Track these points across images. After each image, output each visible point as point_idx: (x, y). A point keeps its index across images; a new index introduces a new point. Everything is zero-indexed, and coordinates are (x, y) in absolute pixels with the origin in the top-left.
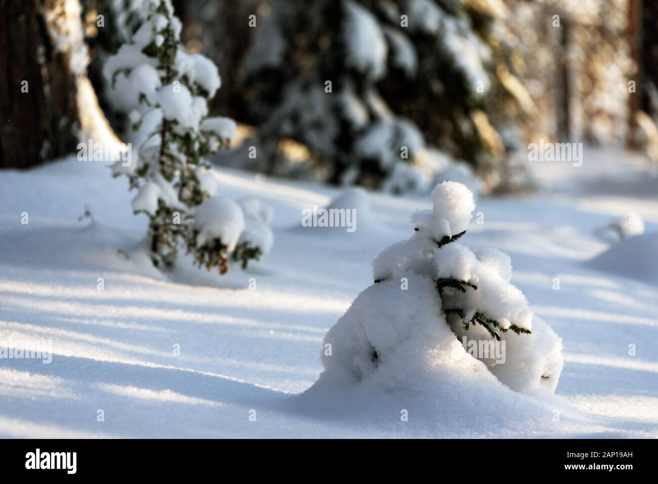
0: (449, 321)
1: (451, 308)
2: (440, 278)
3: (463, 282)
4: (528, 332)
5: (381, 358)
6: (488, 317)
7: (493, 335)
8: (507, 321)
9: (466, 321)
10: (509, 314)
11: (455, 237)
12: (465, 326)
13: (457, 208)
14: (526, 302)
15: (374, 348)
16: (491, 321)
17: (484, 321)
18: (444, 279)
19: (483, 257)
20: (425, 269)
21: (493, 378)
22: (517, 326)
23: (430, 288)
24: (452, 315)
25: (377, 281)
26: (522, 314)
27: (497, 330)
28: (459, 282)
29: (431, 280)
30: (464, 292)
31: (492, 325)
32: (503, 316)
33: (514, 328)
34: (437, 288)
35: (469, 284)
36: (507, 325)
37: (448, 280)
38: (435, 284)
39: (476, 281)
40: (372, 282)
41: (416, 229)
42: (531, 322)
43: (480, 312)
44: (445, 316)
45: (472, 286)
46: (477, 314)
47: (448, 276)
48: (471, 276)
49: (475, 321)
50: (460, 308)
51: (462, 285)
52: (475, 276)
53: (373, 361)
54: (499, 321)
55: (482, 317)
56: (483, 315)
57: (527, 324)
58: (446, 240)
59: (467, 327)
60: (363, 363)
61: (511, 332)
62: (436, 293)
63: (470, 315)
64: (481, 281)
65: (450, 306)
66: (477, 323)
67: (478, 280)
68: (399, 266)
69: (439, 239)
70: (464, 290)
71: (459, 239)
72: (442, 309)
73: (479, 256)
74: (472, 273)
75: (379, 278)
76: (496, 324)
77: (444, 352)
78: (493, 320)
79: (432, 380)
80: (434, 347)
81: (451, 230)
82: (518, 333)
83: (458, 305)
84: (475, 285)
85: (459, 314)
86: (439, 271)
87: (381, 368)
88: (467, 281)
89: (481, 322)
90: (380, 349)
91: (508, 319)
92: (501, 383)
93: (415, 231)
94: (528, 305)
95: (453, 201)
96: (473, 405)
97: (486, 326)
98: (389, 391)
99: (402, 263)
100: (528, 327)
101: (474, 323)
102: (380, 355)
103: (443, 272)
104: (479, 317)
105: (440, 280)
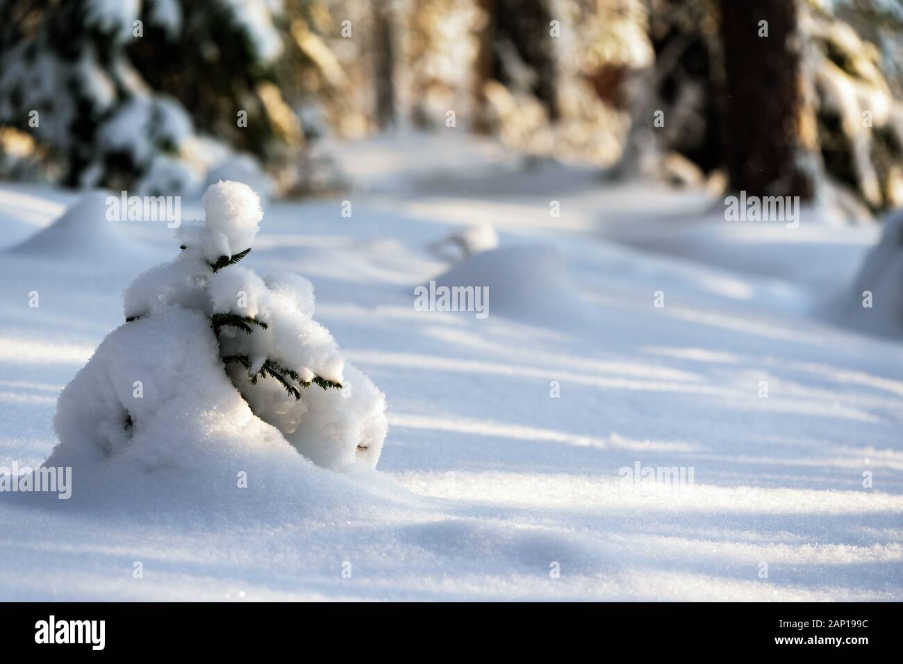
0: (229, 373)
1: (233, 354)
2: (215, 313)
3: (248, 319)
4: (338, 385)
5: (137, 424)
6: (283, 366)
7: (290, 391)
8: (309, 371)
9: (253, 372)
10: (312, 361)
11: (236, 257)
12: (251, 378)
13: (238, 218)
14: (335, 344)
15: (127, 411)
16: (287, 371)
17: (277, 371)
18: (222, 315)
19: (275, 284)
20: (197, 302)
21: (289, 450)
22: (322, 377)
23: (201, 326)
24: (233, 364)
25: (130, 319)
26: (331, 361)
27: (296, 384)
28: (243, 319)
29: (203, 316)
30: (250, 333)
31: (288, 377)
32: (305, 365)
33: (319, 380)
34: (212, 327)
35: (256, 321)
36: (309, 376)
37: (226, 316)
38: (209, 323)
39: (266, 318)
40: (123, 321)
41: (183, 247)
42: (342, 373)
43: (273, 359)
44: (223, 366)
45: (261, 324)
46: (268, 362)
47: (227, 311)
48: (259, 310)
49: (266, 372)
50: (245, 355)
51: (246, 323)
52: (264, 311)
53: (126, 429)
54: (298, 371)
55: (275, 367)
56: (276, 363)
57: (337, 374)
58: (223, 261)
59: (254, 380)
60: (111, 432)
61: (315, 385)
62: (211, 333)
63: (258, 364)
64: (273, 317)
65: (231, 351)
66: (268, 374)
67: (268, 316)
68: (160, 298)
69: (214, 260)
70: (249, 330)
71: (242, 260)
72: (220, 357)
73: (269, 283)
74: (259, 306)
75: (130, 317)
76: (294, 375)
77: (223, 415)
78: (290, 369)
79: (208, 453)
80: (209, 409)
81: (230, 247)
82: (325, 388)
83: (242, 350)
84: (264, 322)
85: (244, 363)
86: (213, 303)
87: (138, 438)
88: (253, 318)
89: (273, 374)
90: (136, 413)
91: (310, 368)
92: (301, 456)
93: (181, 250)
94: (337, 348)
95: (233, 208)
96: (264, 486)
97: (280, 378)
98: (149, 470)
99: (162, 295)
100: (339, 379)
101: (264, 375)
102: (136, 420)
103: (220, 305)
104: (271, 367)
105: (216, 316)
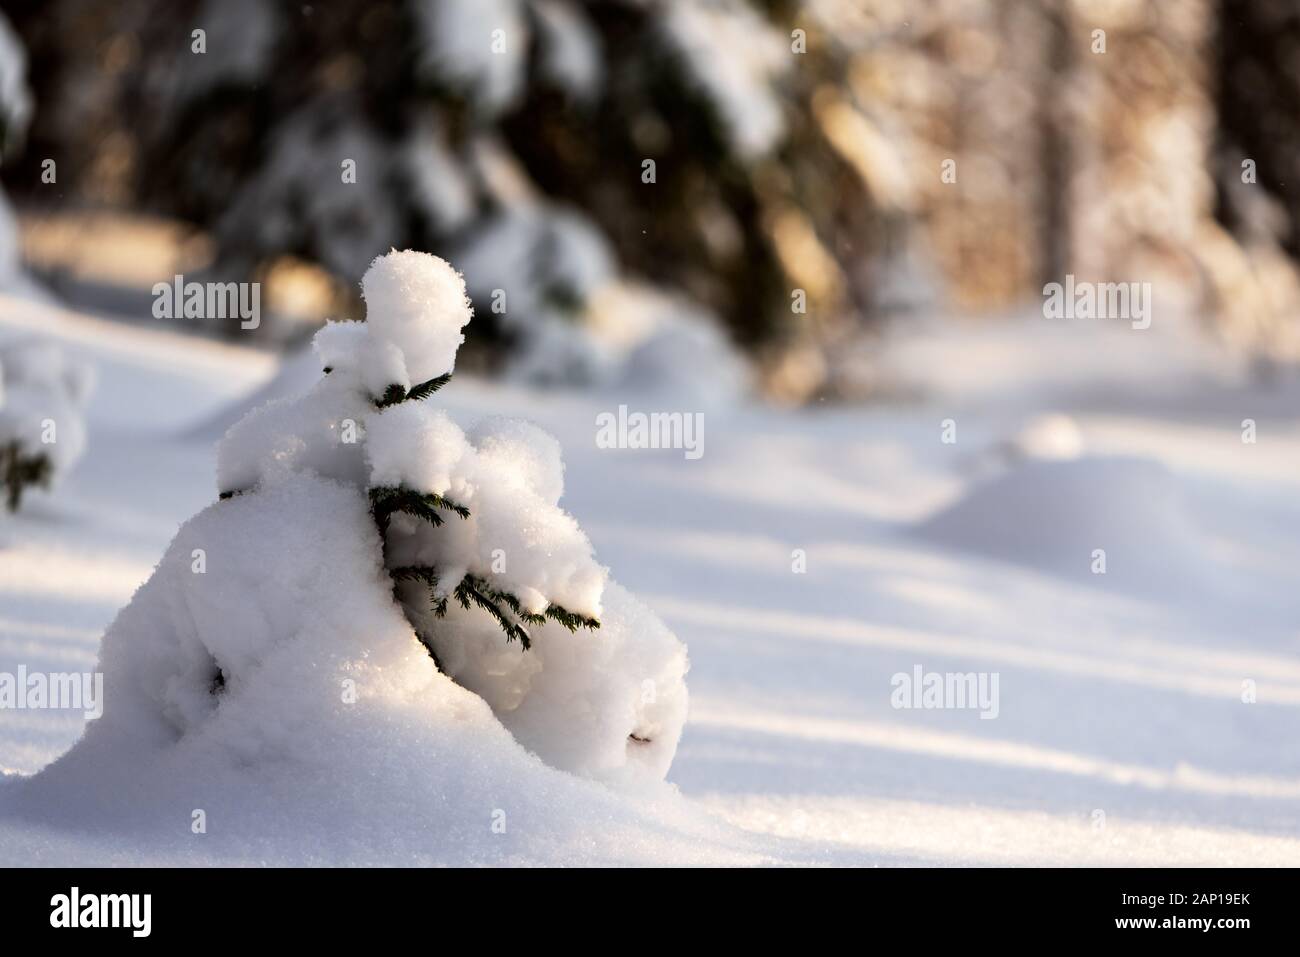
0: (400, 595)
1: (409, 564)
2: (374, 487)
3: (432, 497)
4: (593, 623)
5: (231, 683)
6: (494, 586)
7: (510, 633)
8: (539, 594)
9: (439, 594)
10: (544, 577)
11: (420, 391)
12: (436, 606)
13: (422, 317)
14: (589, 550)
15: (214, 660)
16: (501, 596)
17: (486, 595)
18: (385, 490)
19: (489, 439)
20: (347, 466)
21: (500, 736)
22: (565, 607)
23: (353, 510)
24: (411, 583)
25: (226, 495)
26: (579, 578)
27: (516, 619)
28: (421, 497)
29: (357, 492)
30: (438, 524)
31: (506, 608)
32: (530, 583)
33: (557, 611)
34: (371, 511)
35: (447, 502)
36: (539, 606)
37: (396, 493)
38: (366, 504)
39: (466, 494)
40: (214, 496)
41: (328, 370)
42: (599, 599)
43: (478, 572)
44: (391, 583)
45: (456, 508)
46: (469, 578)
47: (396, 482)
48: (451, 482)
49: (469, 597)
50: (430, 564)
51: (431, 506)
52: (461, 484)
53: (212, 692)
54: (518, 594)
55: (482, 587)
56: (483, 581)
57: (589, 602)
58: (395, 394)
59: (442, 608)
60: (184, 696)
61: (553, 623)
62: (368, 525)
63: (449, 581)
64: (478, 495)
65: (405, 557)
66: (473, 603)
67: (469, 494)
68: (278, 457)
69: (380, 395)
70: (437, 519)
71: (435, 396)
72: (385, 566)
73: (476, 436)
74: (453, 477)
75: (226, 489)
76: (514, 602)
77: (379, 669)
78: (505, 592)
79: (348, 735)
80: (355, 657)
81: (408, 370)
82: (571, 627)
83: (425, 557)
84: (463, 505)
85: (425, 577)
86: (371, 468)
87: (228, 705)
88: (441, 495)
89: (481, 600)
90: (230, 663)
91: (540, 590)
92: (521, 747)
93: (325, 373)
94: (593, 556)
95: (414, 300)
96: (444, 798)
97: (495, 610)
98: (244, 763)
99: (286, 450)
100: (594, 610)
101: (466, 603)
102: (229, 676)
103: (385, 473)
104: (472, 588)
105: (375, 493)
